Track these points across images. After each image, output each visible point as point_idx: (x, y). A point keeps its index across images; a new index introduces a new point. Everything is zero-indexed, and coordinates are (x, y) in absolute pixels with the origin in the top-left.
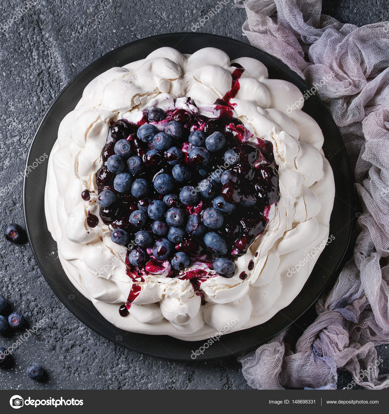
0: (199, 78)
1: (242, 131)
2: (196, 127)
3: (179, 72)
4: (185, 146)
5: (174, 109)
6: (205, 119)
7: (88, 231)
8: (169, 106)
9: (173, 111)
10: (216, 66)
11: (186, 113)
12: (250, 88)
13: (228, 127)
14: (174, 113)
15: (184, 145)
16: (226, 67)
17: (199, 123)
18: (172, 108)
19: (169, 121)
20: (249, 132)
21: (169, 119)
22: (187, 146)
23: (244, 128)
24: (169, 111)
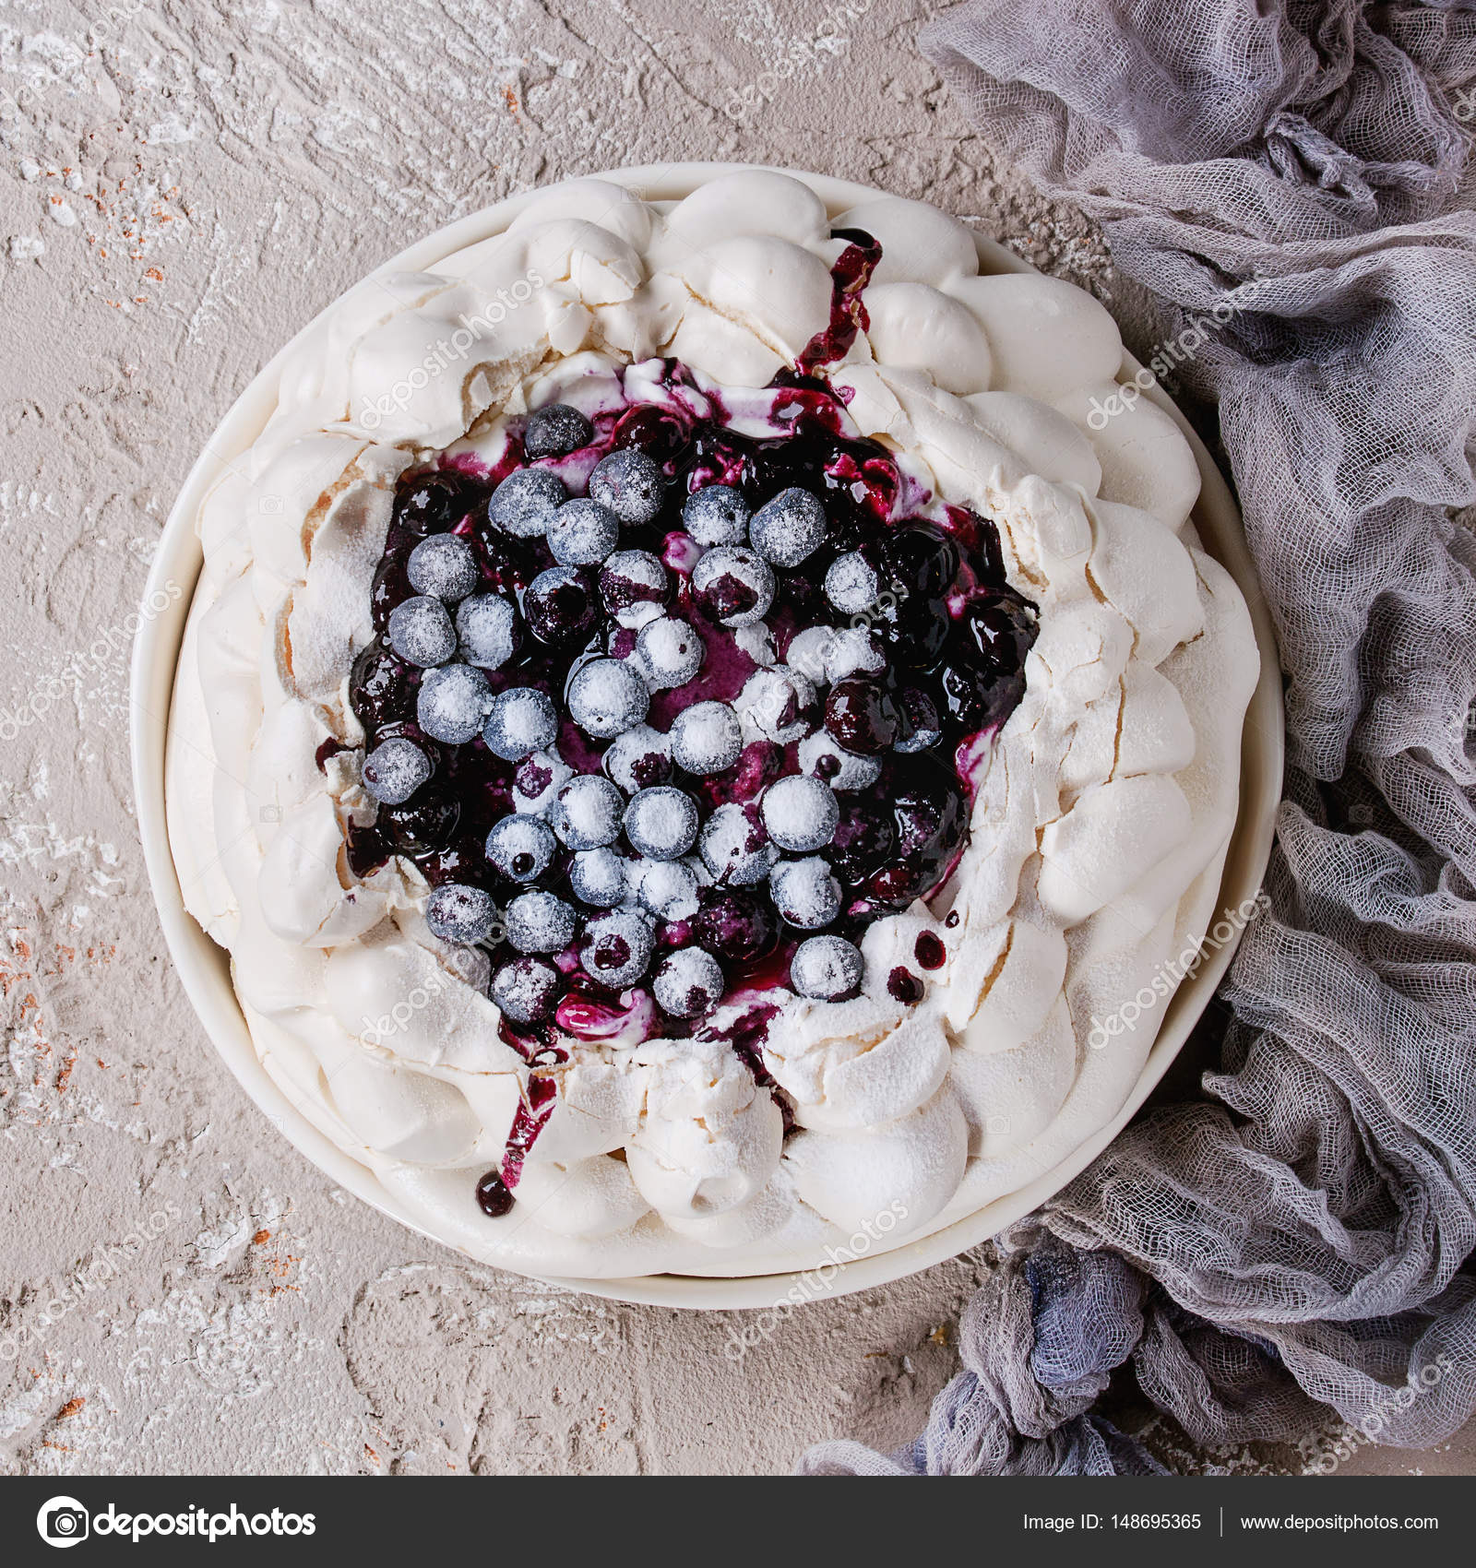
0: (705, 289)
1: (886, 480)
2: (708, 473)
3: (634, 272)
4: (673, 546)
5: (619, 404)
6: (743, 444)
7: (350, 892)
8: (600, 398)
9: (616, 415)
10: (769, 240)
11: (663, 419)
12: (906, 323)
13: (833, 472)
14: (621, 421)
15: (668, 543)
16: (811, 243)
17: (720, 459)
18: (614, 402)
19: (606, 453)
20: (913, 481)
21: (604, 447)
22: (683, 546)
23: (891, 469)
24: (601, 417)
